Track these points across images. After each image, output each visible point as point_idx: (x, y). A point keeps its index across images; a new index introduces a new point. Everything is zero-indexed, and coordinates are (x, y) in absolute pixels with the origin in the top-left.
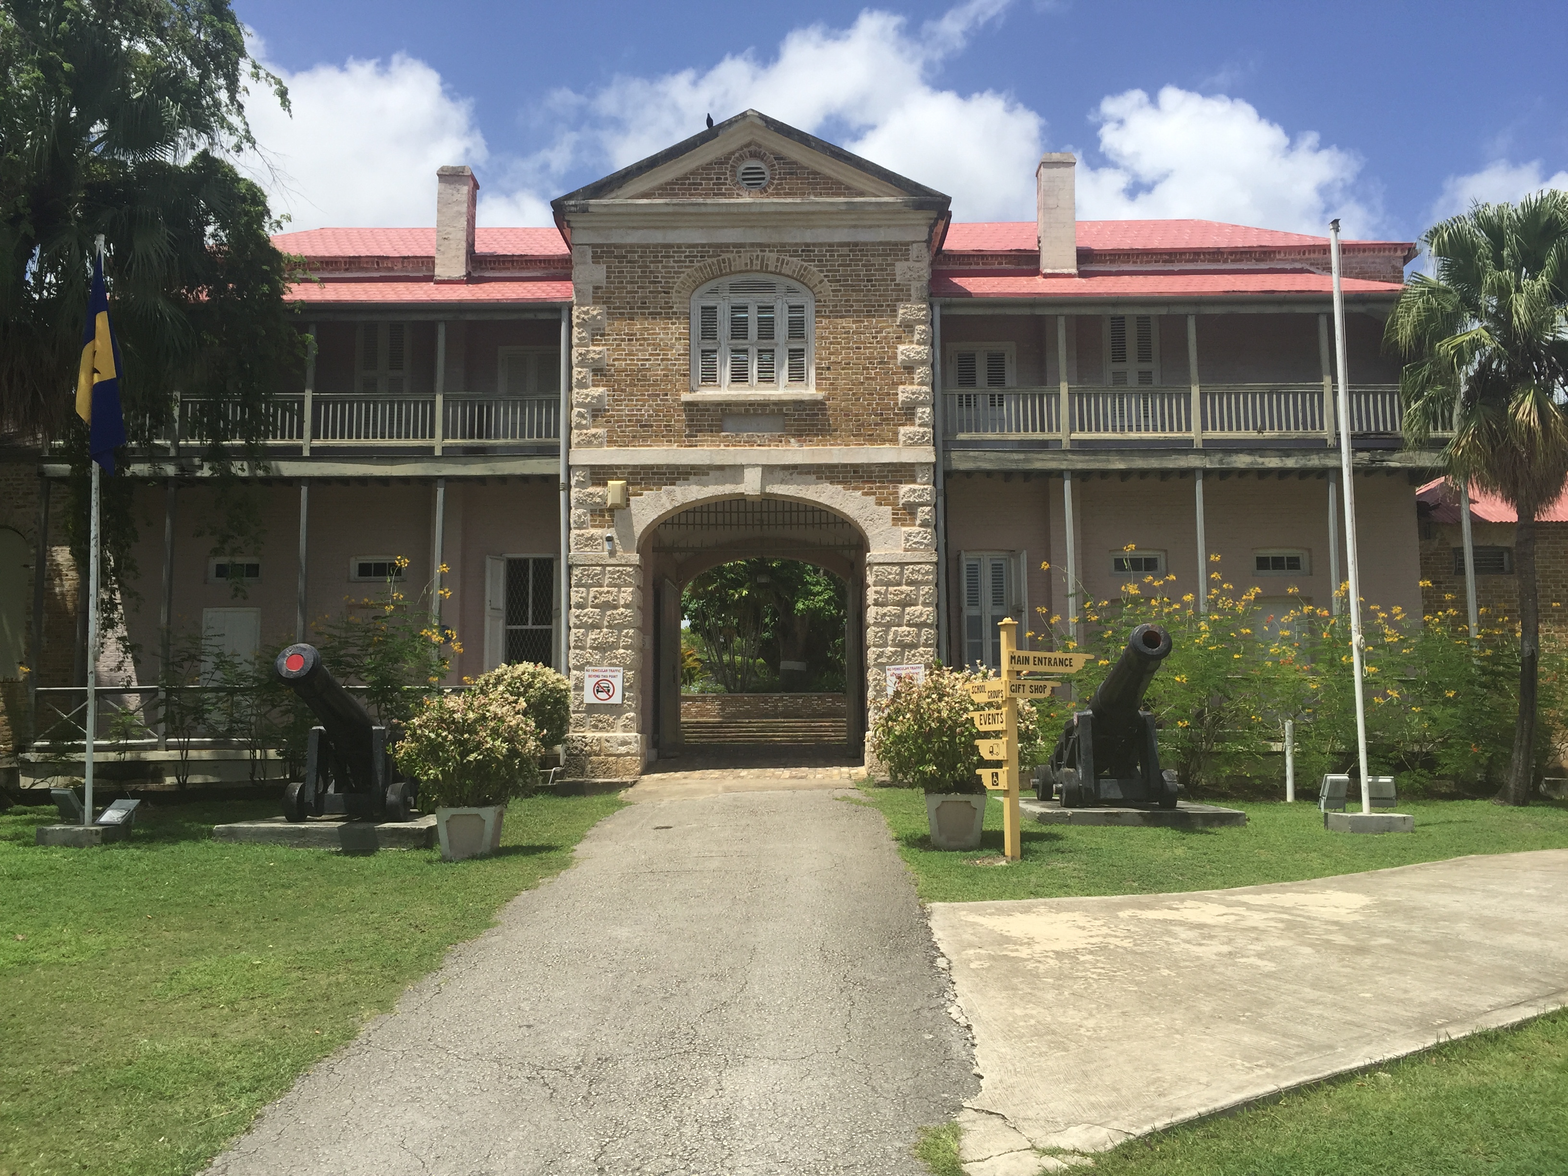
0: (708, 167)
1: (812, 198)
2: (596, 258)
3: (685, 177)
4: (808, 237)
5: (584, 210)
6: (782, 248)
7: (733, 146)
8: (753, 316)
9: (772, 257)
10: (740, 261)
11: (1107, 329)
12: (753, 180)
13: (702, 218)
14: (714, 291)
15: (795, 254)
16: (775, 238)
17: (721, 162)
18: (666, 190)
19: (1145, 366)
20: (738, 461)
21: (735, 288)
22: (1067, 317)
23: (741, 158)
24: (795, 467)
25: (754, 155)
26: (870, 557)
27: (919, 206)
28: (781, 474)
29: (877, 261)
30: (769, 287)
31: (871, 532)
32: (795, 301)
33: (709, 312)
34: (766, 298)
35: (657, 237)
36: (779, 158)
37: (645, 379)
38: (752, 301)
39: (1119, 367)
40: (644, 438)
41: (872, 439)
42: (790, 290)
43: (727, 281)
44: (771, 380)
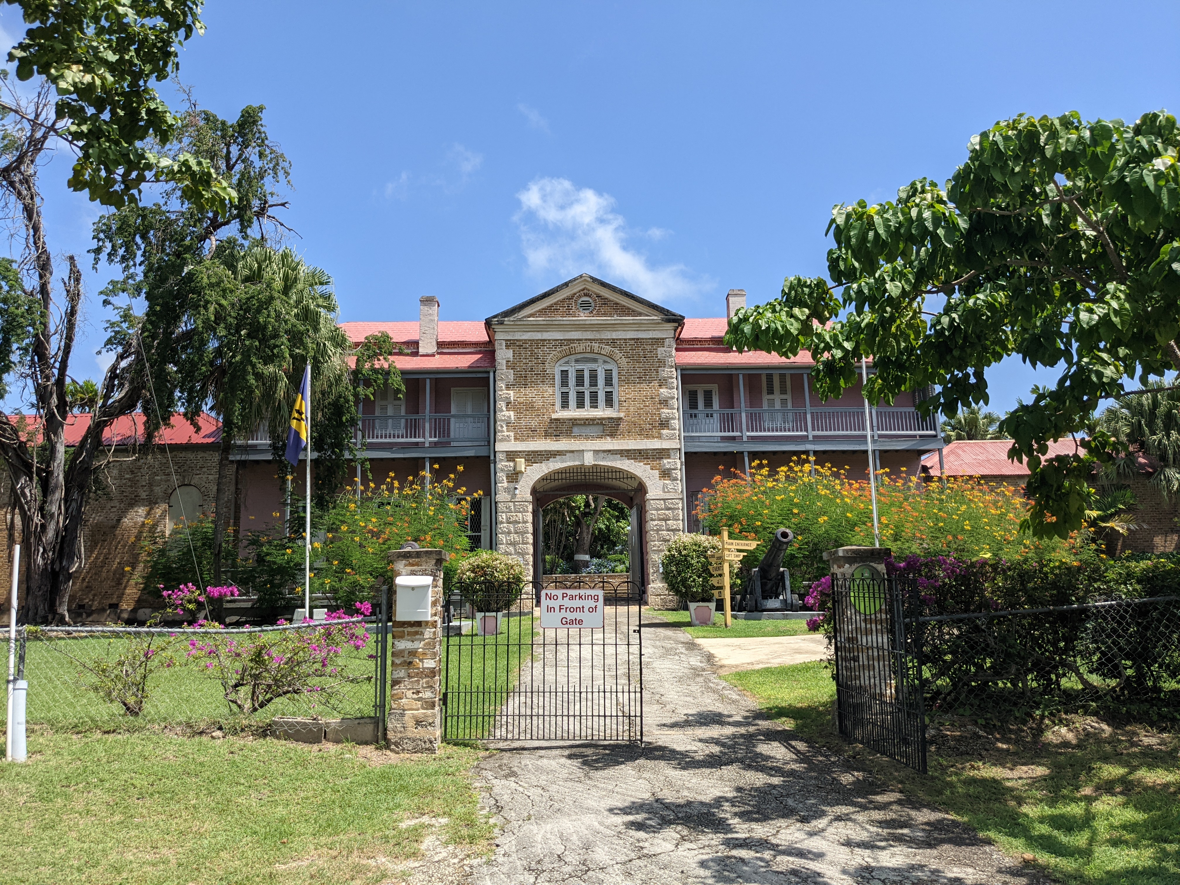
0: (563, 301)
1: (616, 317)
2: (507, 347)
3: (551, 306)
4: (614, 335)
5: (501, 323)
6: (601, 341)
7: (575, 291)
8: (587, 374)
9: (596, 345)
10: (580, 348)
11: (764, 379)
12: (585, 306)
13: (561, 327)
14: (567, 363)
15: (607, 344)
16: (598, 336)
17: (570, 298)
18: (542, 312)
19: (784, 397)
20: (581, 448)
21: (577, 361)
22: (744, 375)
23: (580, 296)
24: (609, 451)
25: (586, 295)
26: (648, 496)
27: (669, 321)
28: (602, 455)
29: (649, 347)
30: (595, 360)
31: (649, 484)
32: (608, 367)
33: (564, 374)
34: (593, 366)
35: (538, 336)
36: (599, 296)
37: (533, 406)
38: (587, 368)
39: (771, 397)
40: (533, 437)
41: (647, 437)
42: (605, 362)
43: (573, 357)
44: (596, 407)
